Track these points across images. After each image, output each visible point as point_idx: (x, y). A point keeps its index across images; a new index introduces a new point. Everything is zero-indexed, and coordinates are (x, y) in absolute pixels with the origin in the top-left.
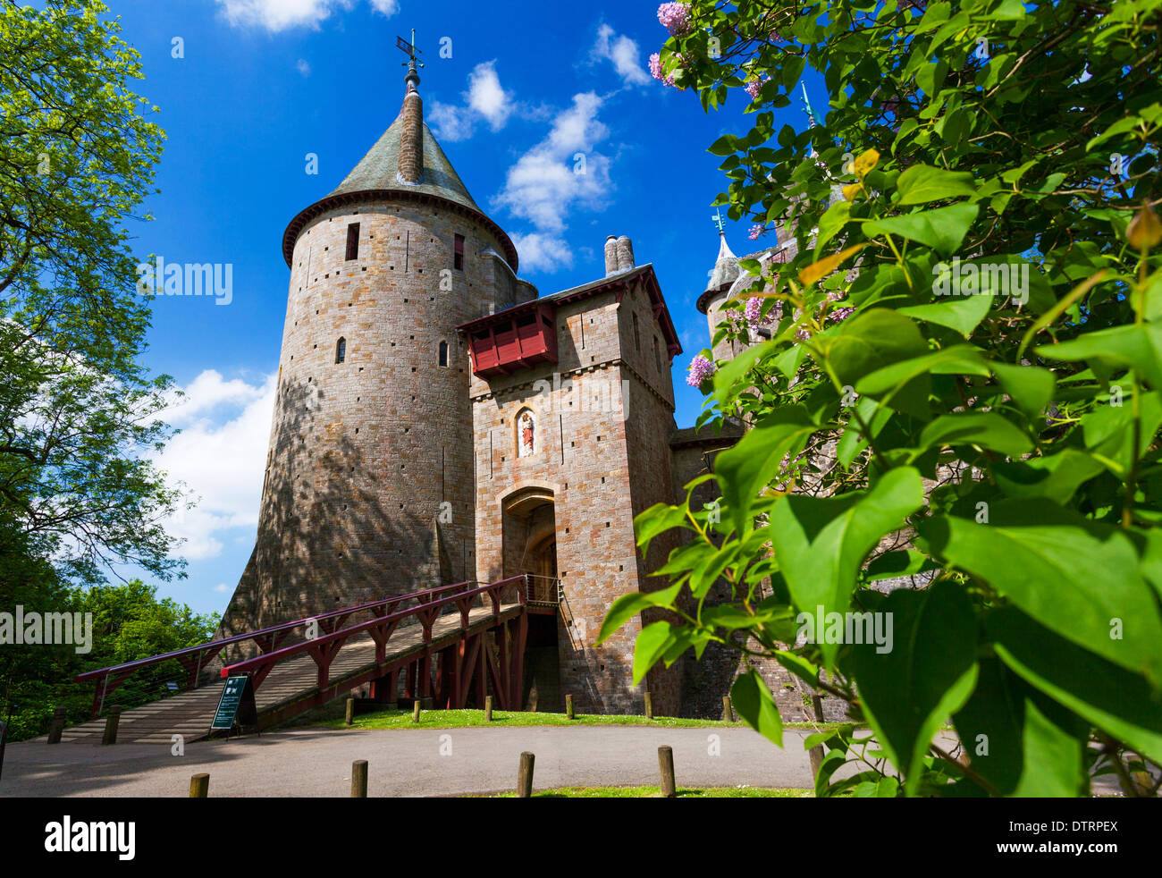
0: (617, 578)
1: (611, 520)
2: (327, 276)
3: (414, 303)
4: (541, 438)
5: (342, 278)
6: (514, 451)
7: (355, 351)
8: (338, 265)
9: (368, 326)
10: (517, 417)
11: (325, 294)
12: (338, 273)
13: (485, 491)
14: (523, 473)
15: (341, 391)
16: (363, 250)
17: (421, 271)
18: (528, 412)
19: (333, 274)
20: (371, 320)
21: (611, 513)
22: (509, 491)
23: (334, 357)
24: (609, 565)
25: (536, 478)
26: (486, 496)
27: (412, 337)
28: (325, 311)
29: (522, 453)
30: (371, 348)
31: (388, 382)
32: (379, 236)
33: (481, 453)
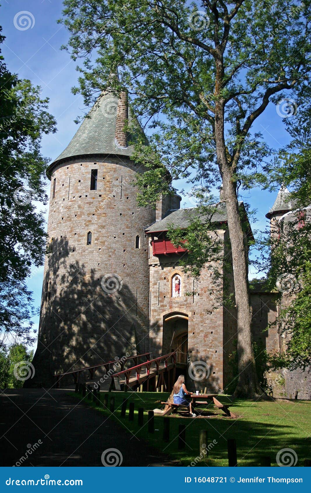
0: (214, 356)
1: (213, 331)
2: (80, 197)
3: (124, 215)
4: (183, 290)
5: (89, 199)
6: (170, 294)
7: (97, 239)
8: (86, 191)
9: (103, 227)
10: (172, 278)
11: (79, 207)
12: (86, 196)
13: (155, 311)
14: (174, 305)
15: (90, 260)
16: (99, 184)
17: (128, 198)
18: (177, 276)
19: (83, 197)
20: (104, 224)
21: (214, 328)
22: (167, 312)
23: (86, 241)
24: (211, 350)
25: (180, 308)
26: (155, 314)
27: (124, 234)
28: (80, 216)
29: (174, 295)
30: (104, 239)
31: (113, 256)
32: (108, 178)
33: (154, 292)
